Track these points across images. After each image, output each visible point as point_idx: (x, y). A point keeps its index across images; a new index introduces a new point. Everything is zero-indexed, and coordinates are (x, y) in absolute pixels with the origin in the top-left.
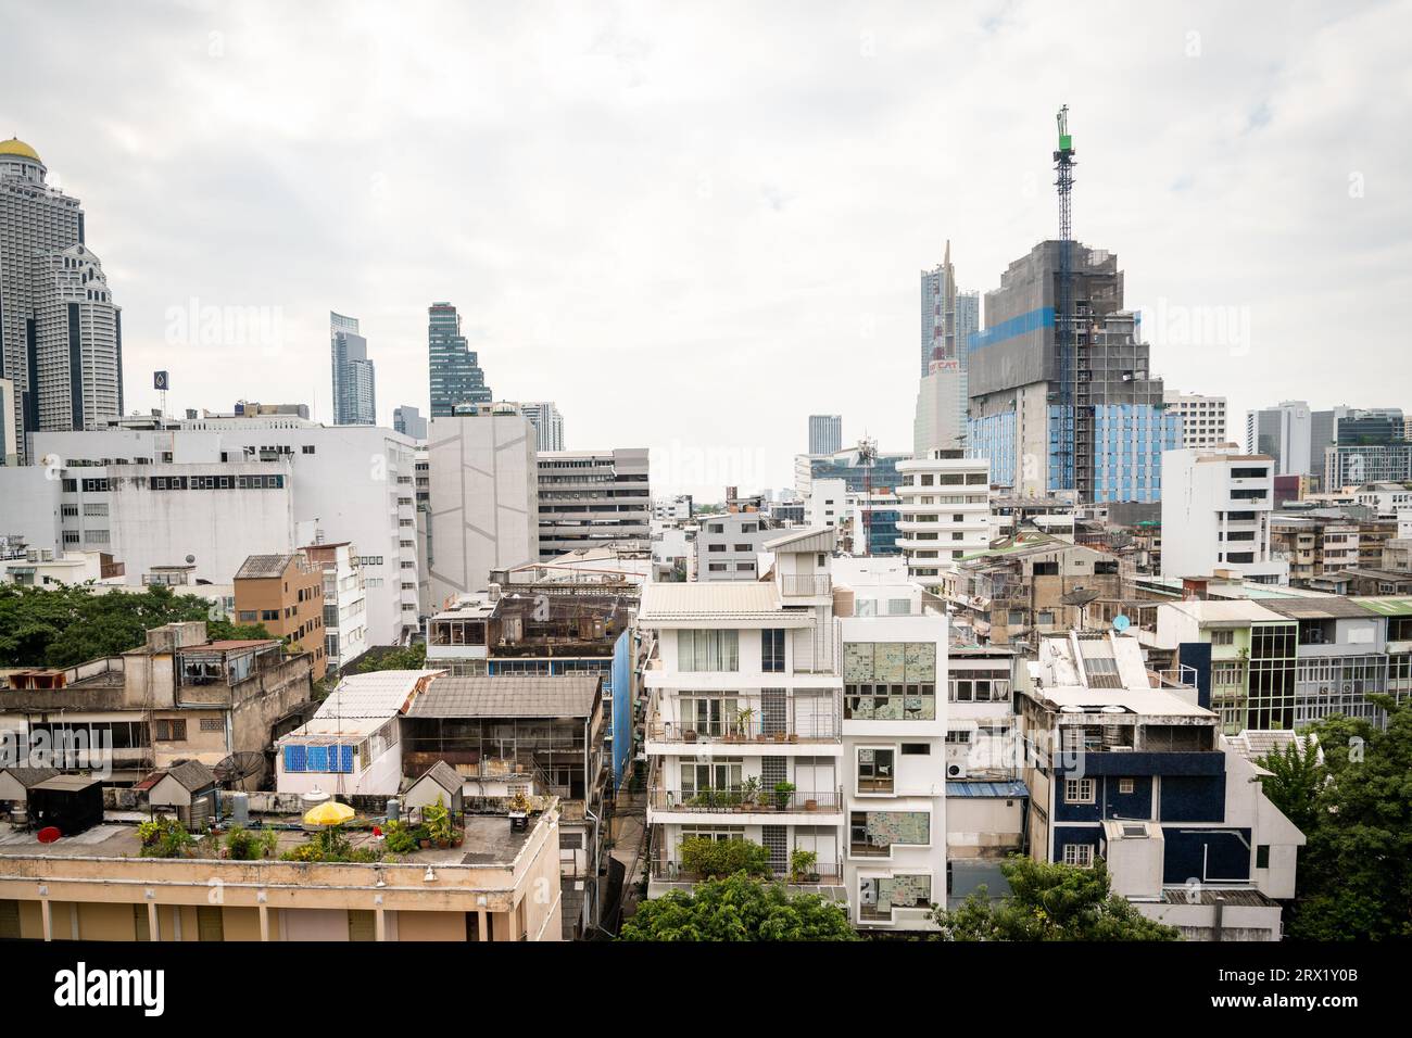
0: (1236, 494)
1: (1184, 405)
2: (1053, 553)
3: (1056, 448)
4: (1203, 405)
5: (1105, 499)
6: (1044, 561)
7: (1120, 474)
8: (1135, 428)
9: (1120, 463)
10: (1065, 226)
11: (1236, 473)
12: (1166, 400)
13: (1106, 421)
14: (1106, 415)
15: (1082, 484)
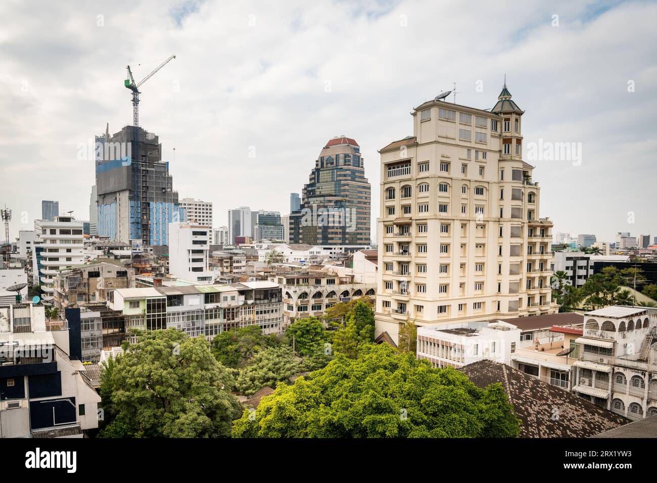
0: (195, 242)
1: (196, 205)
2: (97, 267)
3: (133, 220)
4: (203, 205)
5: (155, 244)
6: (93, 271)
7: (161, 233)
8: (167, 213)
9: (161, 228)
10: (136, 120)
11: (195, 233)
12: (179, 202)
13: (155, 209)
14: (155, 207)
15: (145, 237)
